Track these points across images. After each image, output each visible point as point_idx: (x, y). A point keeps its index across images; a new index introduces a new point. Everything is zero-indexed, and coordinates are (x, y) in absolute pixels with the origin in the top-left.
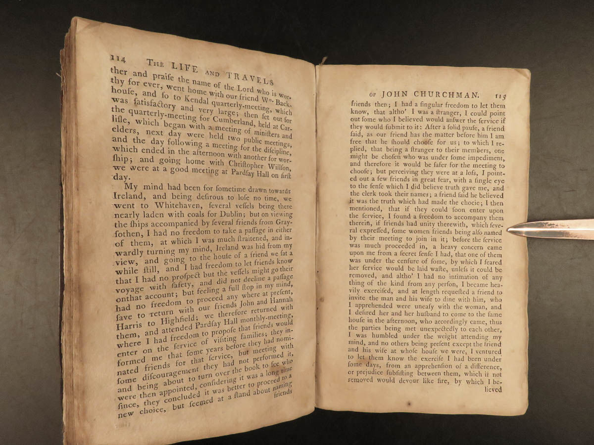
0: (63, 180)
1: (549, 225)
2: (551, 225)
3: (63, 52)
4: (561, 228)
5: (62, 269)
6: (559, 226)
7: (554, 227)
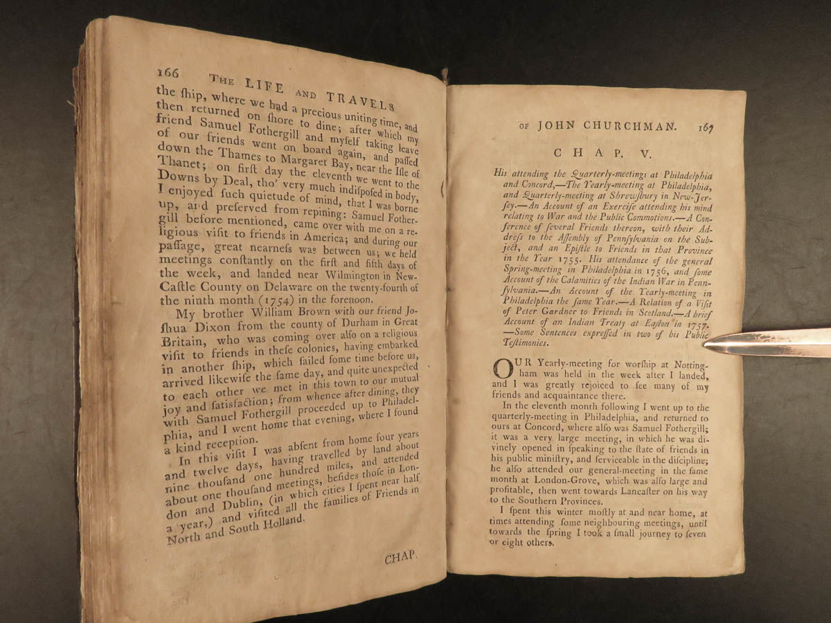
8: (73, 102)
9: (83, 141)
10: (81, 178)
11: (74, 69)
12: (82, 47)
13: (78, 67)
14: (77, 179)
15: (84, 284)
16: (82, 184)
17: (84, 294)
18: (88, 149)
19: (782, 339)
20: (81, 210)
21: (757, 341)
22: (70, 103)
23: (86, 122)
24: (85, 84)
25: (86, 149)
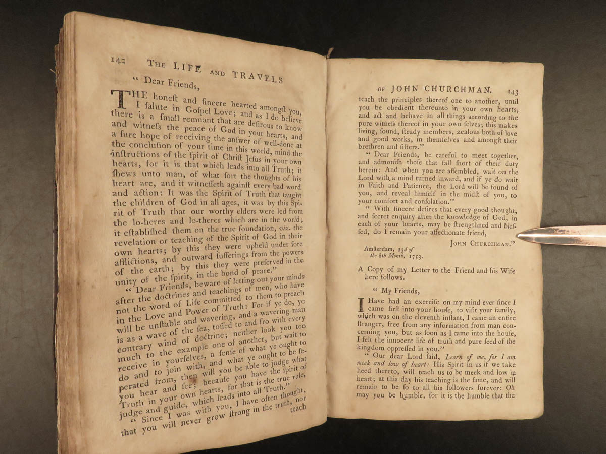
0: (57, 179)
1: (559, 231)
2: (561, 231)
3: (57, 48)
4: (571, 234)
5: (56, 271)
6: (570, 233)
7: (564, 233)
8: (54, 70)
9: (62, 98)
10: (60, 125)
11: (55, 46)
12: (61, 29)
13: (58, 45)
14: (57, 126)
15: (61, 202)
16: (61, 129)
17: (61, 210)
18: (65, 104)
19: (574, 232)
20: (60, 148)
21: (555, 234)
22: (52, 70)
23: (63, 85)
24: (63, 56)
25: (63, 104)
